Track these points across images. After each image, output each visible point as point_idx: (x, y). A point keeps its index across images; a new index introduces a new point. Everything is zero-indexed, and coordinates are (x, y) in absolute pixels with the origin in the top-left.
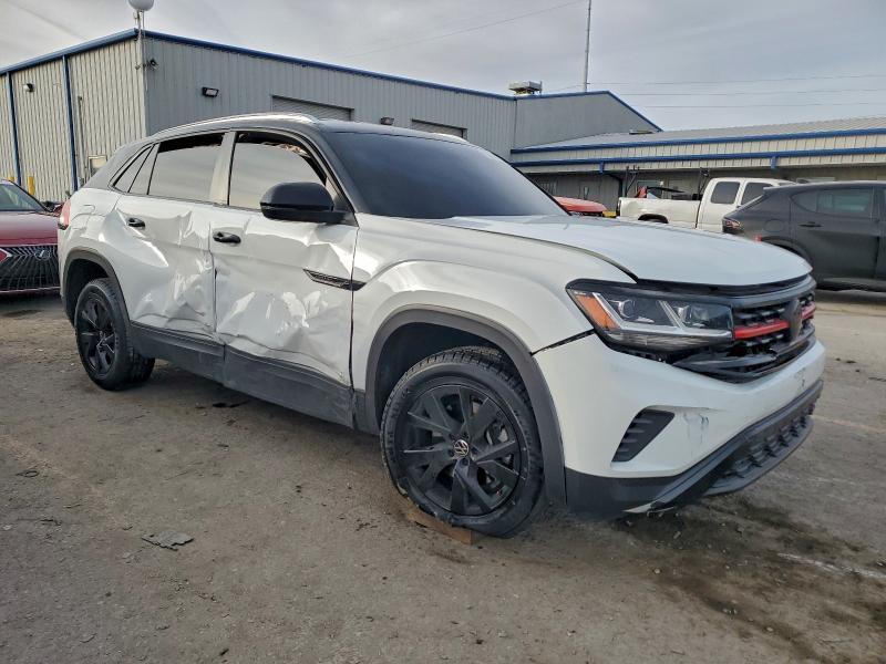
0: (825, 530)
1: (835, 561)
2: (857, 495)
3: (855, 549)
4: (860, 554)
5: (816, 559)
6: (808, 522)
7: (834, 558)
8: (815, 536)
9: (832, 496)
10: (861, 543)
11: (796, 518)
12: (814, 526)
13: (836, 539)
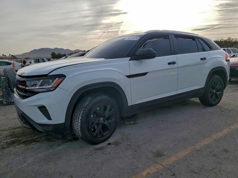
0: (13, 147)
1: (5, 143)
2: (15, 163)
3: (3, 148)
4: (1, 147)
5: (10, 141)
6: (19, 146)
7: (6, 143)
8: (15, 145)
9: (21, 157)
10: (3, 150)
11: (22, 145)
12: (17, 147)
13: (9, 147)
